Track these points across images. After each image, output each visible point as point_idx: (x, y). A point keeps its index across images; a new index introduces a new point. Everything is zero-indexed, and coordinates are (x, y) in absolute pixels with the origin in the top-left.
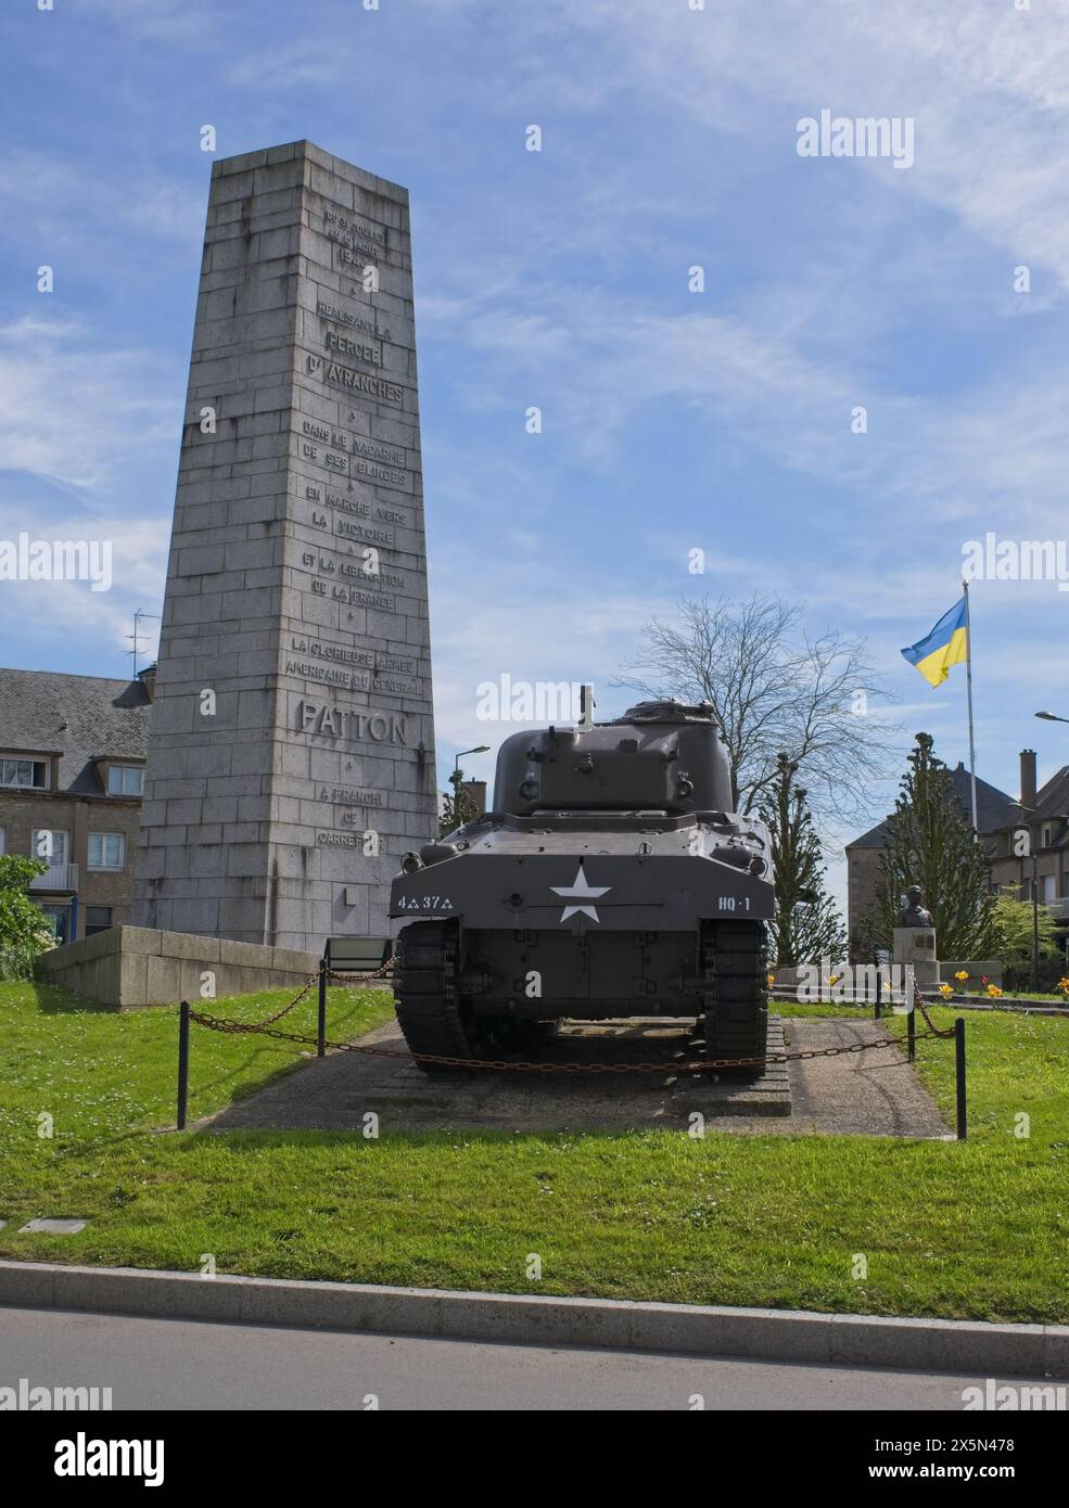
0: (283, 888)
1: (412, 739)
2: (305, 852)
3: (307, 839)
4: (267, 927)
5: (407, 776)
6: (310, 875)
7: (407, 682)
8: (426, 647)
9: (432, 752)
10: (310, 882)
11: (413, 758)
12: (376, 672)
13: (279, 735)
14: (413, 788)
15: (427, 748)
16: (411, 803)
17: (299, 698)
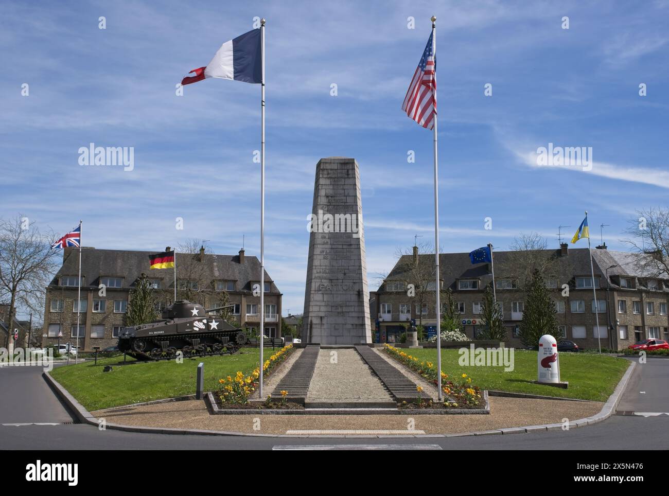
0: (314, 326)
1: (356, 288)
2: (321, 318)
3: (322, 314)
4: (308, 334)
5: (355, 298)
6: (323, 323)
7: (355, 275)
8: (360, 266)
9: (362, 291)
10: (324, 324)
11: (357, 293)
12: (345, 274)
13: (312, 292)
14: (357, 300)
15: (361, 290)
16: (356, 304)
17: (319, 283)
